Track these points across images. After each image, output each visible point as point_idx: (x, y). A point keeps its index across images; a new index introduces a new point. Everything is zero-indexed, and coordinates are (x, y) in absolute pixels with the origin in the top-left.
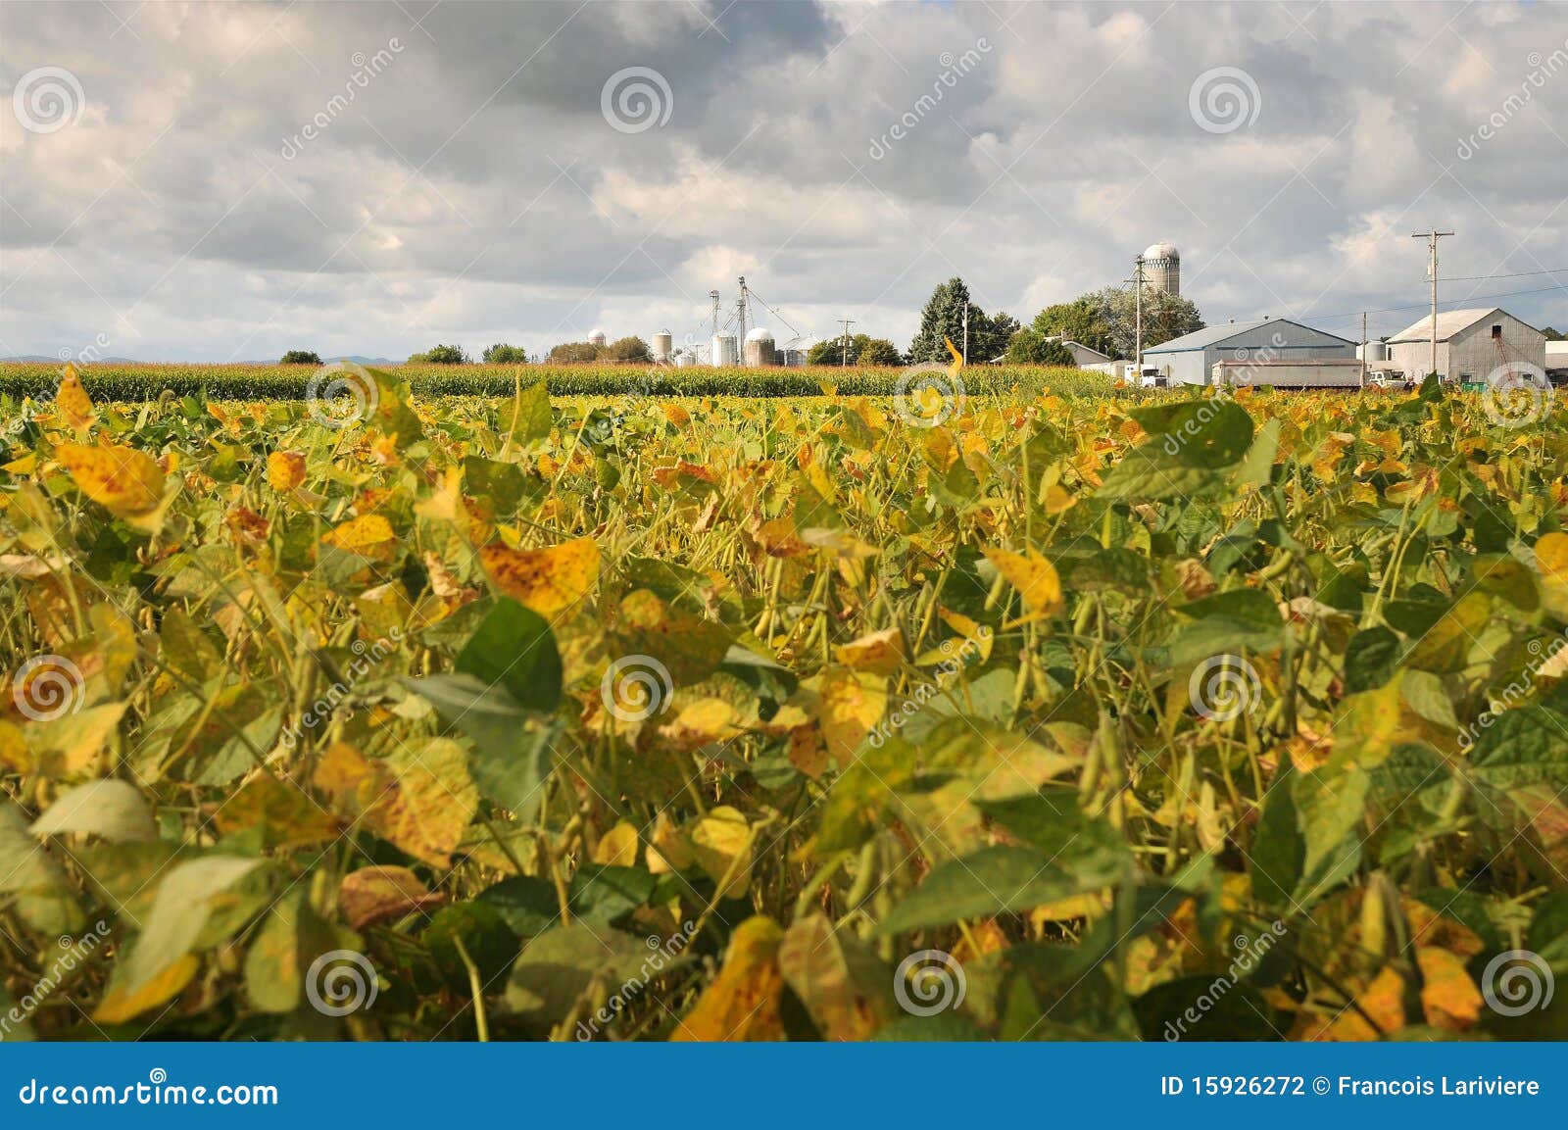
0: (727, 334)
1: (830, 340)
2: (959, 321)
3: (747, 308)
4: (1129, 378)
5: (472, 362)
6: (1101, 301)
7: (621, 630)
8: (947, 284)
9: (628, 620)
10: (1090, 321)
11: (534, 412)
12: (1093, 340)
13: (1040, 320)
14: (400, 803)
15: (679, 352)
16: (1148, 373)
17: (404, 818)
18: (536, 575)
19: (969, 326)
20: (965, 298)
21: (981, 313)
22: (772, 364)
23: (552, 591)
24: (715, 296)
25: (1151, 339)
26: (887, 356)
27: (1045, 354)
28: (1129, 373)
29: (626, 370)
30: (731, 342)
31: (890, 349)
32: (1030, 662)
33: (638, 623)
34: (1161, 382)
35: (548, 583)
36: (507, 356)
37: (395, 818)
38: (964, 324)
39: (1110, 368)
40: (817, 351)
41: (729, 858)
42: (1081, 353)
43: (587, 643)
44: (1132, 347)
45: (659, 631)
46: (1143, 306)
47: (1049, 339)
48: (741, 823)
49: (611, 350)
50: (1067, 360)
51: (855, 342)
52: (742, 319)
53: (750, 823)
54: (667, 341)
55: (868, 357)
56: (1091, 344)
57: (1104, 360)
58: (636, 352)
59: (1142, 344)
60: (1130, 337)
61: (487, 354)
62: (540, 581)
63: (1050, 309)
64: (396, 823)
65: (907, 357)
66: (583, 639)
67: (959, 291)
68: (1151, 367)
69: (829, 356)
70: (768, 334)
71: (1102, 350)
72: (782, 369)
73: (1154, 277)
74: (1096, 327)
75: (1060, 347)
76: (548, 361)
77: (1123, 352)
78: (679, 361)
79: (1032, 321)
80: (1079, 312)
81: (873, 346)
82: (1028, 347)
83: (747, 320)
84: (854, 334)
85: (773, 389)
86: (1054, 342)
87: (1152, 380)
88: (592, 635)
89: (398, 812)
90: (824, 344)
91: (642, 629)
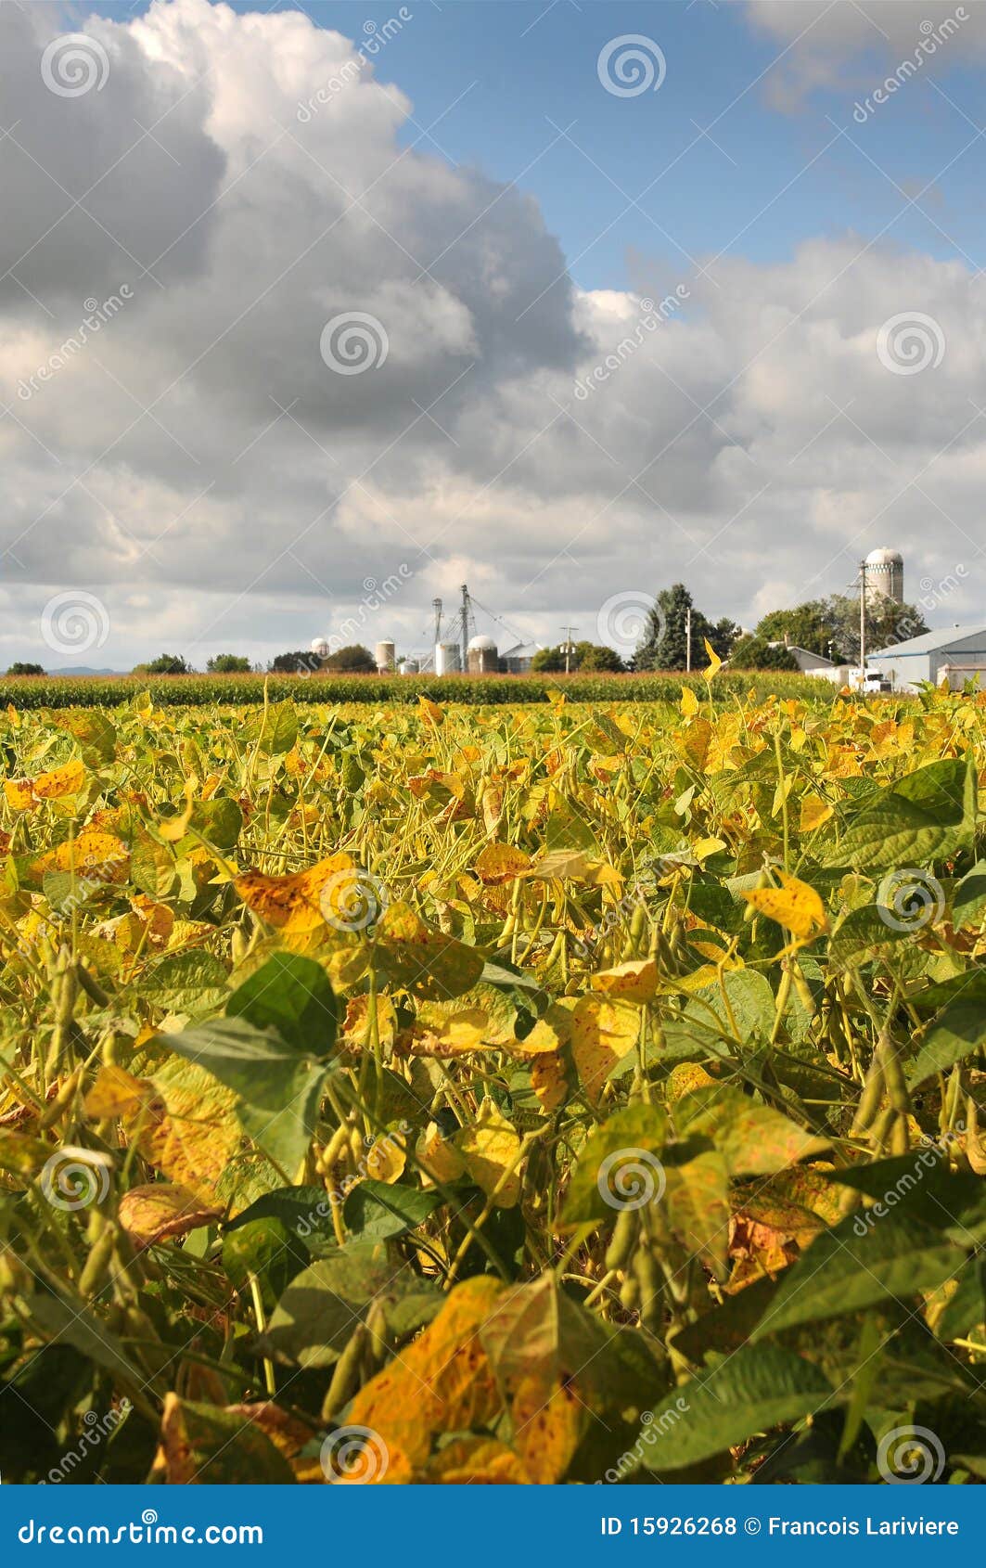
0: (450, 641)
1: (552, 647)
2: (682, 627)
3: (469, 616)
4: (854, 684)
5: (195, 672)
6: (823, 607)
7: (381, 942)
8: (669, 589)
9: (388, 932)
10: (814, 626)
11: (280, 722)
12: (817, 645)
13: (763, 626)
14: (165, 1126)
15: (402, 660)
16: (872, 678)
17: (169, 1142)
18: (293, 896)
19: (693, 631)
20: (688, 604)
21: (704, 619)
22: (496, 671)
23: (310, 909)
24: (438, 603)
25: (875, 643)
26: (609, 662)
27: (768, 660)
28: (855, 678)
29: (349, 680)
30: (453, 650)
31: (612, 655)
32: (791, 972)
33: (398, 935)
34: (886, 687)
35: (306, 902)
36: (231, 665)
37: (160, 1142)
38: (687, 630)
39: (833, 674)
40: (540, 658)
41: (499, 1169)
42: (805, 657)
43: (348, 956)
44: (856, 651)
45: (419, 942)
46: (866, 612)
47: (773, 645)
48: (510, 1131)
49: (334, 658)
50: (790, 664)
51: (578, 648)
52: (465, 626)
53: (520, 1132)
54: (390, 648)
55: (591, 664)
56: (815, 649)
57: (827, 665)
58: (357, 660)
59: (866, 649)
60: (855, 642)
61: (211, 664)
62: (299, 901)
63: (772, 616)
64: (162, 1147)
65: (630, 663)
66: (344, 952)
67: (682, 597)
68: (875, 671)
69: (552, 662)
70: (492, 642)
71: (826, 655)
72: (505, 676)
73: (877, 583)
74: (820, 633)
75: (785, 652)
76: (272, 670)
77: (847, 657)
78: (403, 668)
79: (755, 626)
80: (803, 617)
81: (596, 653)
82: (752, 653)
83: (469, 627)
84: (577, 641)
85: (496, 696)
86: (779, 647)
87: (876, 685)
88: (353, 947)
89: (163, 1135)
90: (547, 651)
91: (403, 941)
